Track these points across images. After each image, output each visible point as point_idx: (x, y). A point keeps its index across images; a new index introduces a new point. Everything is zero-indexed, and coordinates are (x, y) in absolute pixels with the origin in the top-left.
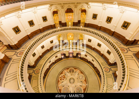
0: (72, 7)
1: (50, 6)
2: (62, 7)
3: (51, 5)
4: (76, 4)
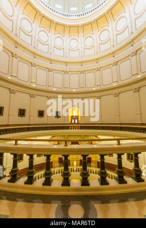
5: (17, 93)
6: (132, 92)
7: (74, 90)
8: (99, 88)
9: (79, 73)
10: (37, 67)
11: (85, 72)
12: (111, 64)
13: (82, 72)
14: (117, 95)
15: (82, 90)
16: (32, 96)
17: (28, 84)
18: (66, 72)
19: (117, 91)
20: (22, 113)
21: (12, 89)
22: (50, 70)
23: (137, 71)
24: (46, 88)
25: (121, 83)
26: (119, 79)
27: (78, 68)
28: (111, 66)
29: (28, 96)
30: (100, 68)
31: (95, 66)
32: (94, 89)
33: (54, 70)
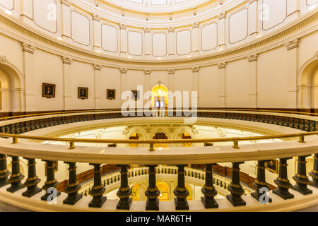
0: (165, 130)
1: (127, 127)
2: (148, 131)
3: (130, 127)
4: (171, 127)
5: (74, 63)
6: (246, 61)
7: (159, 59)
8: (196, 55)
9: (166, 31)
10: (101, 21)
11: (176, 30)
12: (216, 17)
13: (171, 30)
14: (223, 66)
15: (172, 58)
16: (96, 68)
17: (88, 49)
18: (146, 30)
19: (223, 60)
20: (83, 93)
21: (65, 56)
22: (121, 27)
23: (257, 27)
24: (116, 55)
25: (230, 47)
26: (227, 42)
27: (165, 23)
28: (217, 19)
29: (91, 68)
30: (199, 23)
31: (191, 19)
32: (189, 56)
33: (128, 26)
